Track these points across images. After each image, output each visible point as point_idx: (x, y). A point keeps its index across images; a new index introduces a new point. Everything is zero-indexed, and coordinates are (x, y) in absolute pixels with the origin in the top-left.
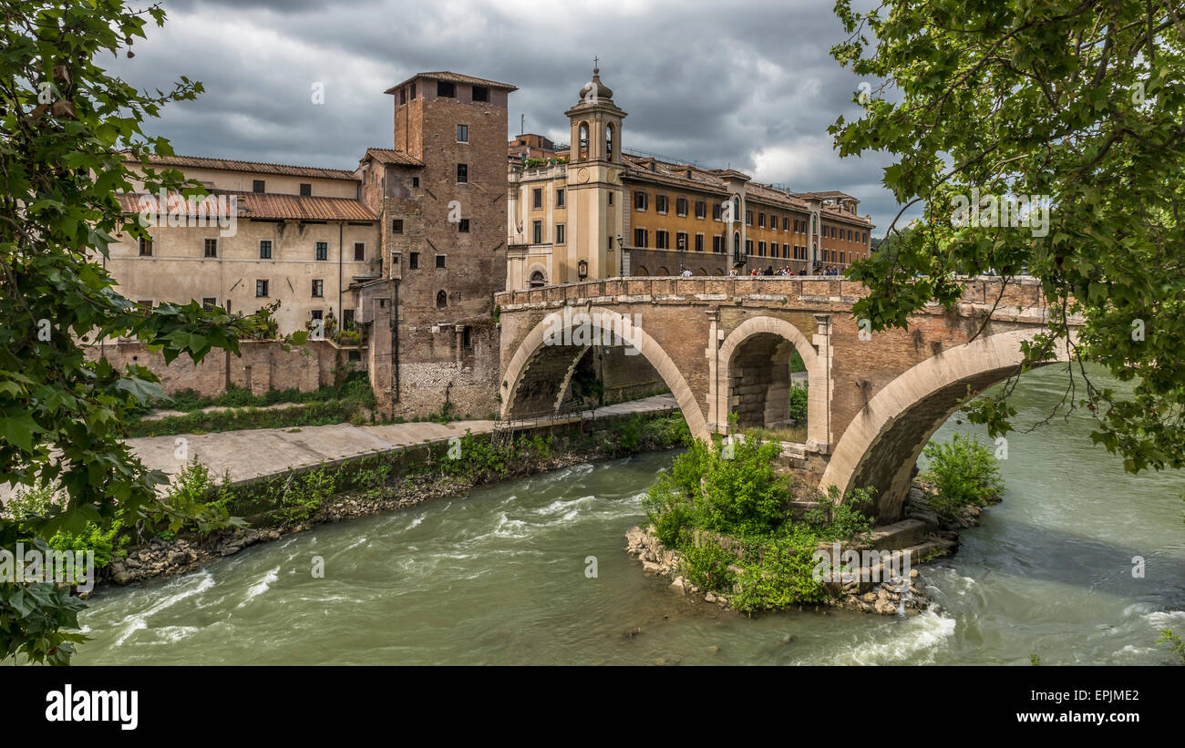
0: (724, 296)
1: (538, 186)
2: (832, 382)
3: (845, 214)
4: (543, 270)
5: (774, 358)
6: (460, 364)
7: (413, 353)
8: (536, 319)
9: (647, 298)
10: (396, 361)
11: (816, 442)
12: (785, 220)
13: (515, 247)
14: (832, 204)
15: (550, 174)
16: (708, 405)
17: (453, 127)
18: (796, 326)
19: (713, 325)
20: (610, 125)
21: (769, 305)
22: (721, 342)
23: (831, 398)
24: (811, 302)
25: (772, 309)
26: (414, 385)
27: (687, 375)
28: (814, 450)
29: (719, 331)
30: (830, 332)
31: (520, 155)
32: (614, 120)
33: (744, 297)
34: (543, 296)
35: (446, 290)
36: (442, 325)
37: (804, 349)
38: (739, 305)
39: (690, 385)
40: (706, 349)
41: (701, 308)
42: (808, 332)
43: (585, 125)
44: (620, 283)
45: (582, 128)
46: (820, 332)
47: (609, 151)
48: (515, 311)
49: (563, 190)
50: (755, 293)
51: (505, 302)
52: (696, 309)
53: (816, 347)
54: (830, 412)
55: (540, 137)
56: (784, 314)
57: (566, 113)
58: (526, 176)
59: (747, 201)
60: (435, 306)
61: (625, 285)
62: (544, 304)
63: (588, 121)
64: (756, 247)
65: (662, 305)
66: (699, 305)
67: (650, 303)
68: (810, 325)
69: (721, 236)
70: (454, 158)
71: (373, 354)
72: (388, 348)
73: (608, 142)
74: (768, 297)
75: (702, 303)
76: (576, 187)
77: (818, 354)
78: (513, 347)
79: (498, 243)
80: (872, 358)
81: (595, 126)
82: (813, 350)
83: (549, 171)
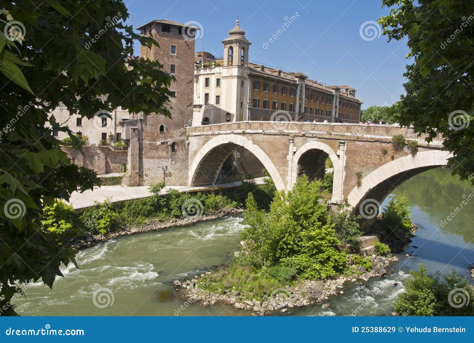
0: (296, 131)
1: (207, 77)
2: (345, 172)
3: (350, 96)
4: (209, 117)
5: (318, 161)
6: (170, 160)
7: (148, 154)
8: (207, 140)
9: (260, 131)
10: (141, 158)
11: (336, 199)
12: (322, 98)
13: (195, 106)
14: (344, 91)
15: (213, 71)
16: (287, 181)
17: (169, 47)
18: (330, 146)
19: (291, 145)
20: (243, 48)
21: (318, 136)
22: (295, 153)
23: (344, 179)
24: (337, 135)
25: (319, 138)
26: (149, 169)
27: (278, 167)
28: (335, 203)
29: (294, 147)
30: (345, 149)
31: (198, 62)
32: (245, 46)
33: (306, 132)
34: (210, 129)
35: (164, 125)
36: (162, 141)
37: (333, 157)
38: (304, 135)
39: (279, 172)
40: (288, 156)
41: (286, 136)
42: (335, 149)
43: (231, 48)
44: (247, 124)
45: (230, 49)
46: (341, 149)
47: (242, 61)
48: (196, 136)
49: (220, 79)
50: (312, 130)
51: (192, 132)
52: (284, 137)
53: (339, 156)
54: (343, 186)
55: (208, 53)
56: (324, 140)
57: (222, 42)
58: (202, 72)
59: (306, 88)
60: (159, 132)
61: (250, 125)
62: (211, 133)
63: (233, 46)
64: (309, 110)
65: (267, 135)
66: (285, 135)
67: (261, 133)
68: (337, 145)
69: (293, 104)
70: (169, 62)
71: (130, 154)
72: (137, 152)
73: (242, 56)
74: (318, 132)
75: (287, 134)
76: (226, 78)
77: (339, 159)
78: (195, 153)
79: (189, 104)
80: (364, 162)
81: (236, 48)
82: (337, 157)
83: (213, 69)
